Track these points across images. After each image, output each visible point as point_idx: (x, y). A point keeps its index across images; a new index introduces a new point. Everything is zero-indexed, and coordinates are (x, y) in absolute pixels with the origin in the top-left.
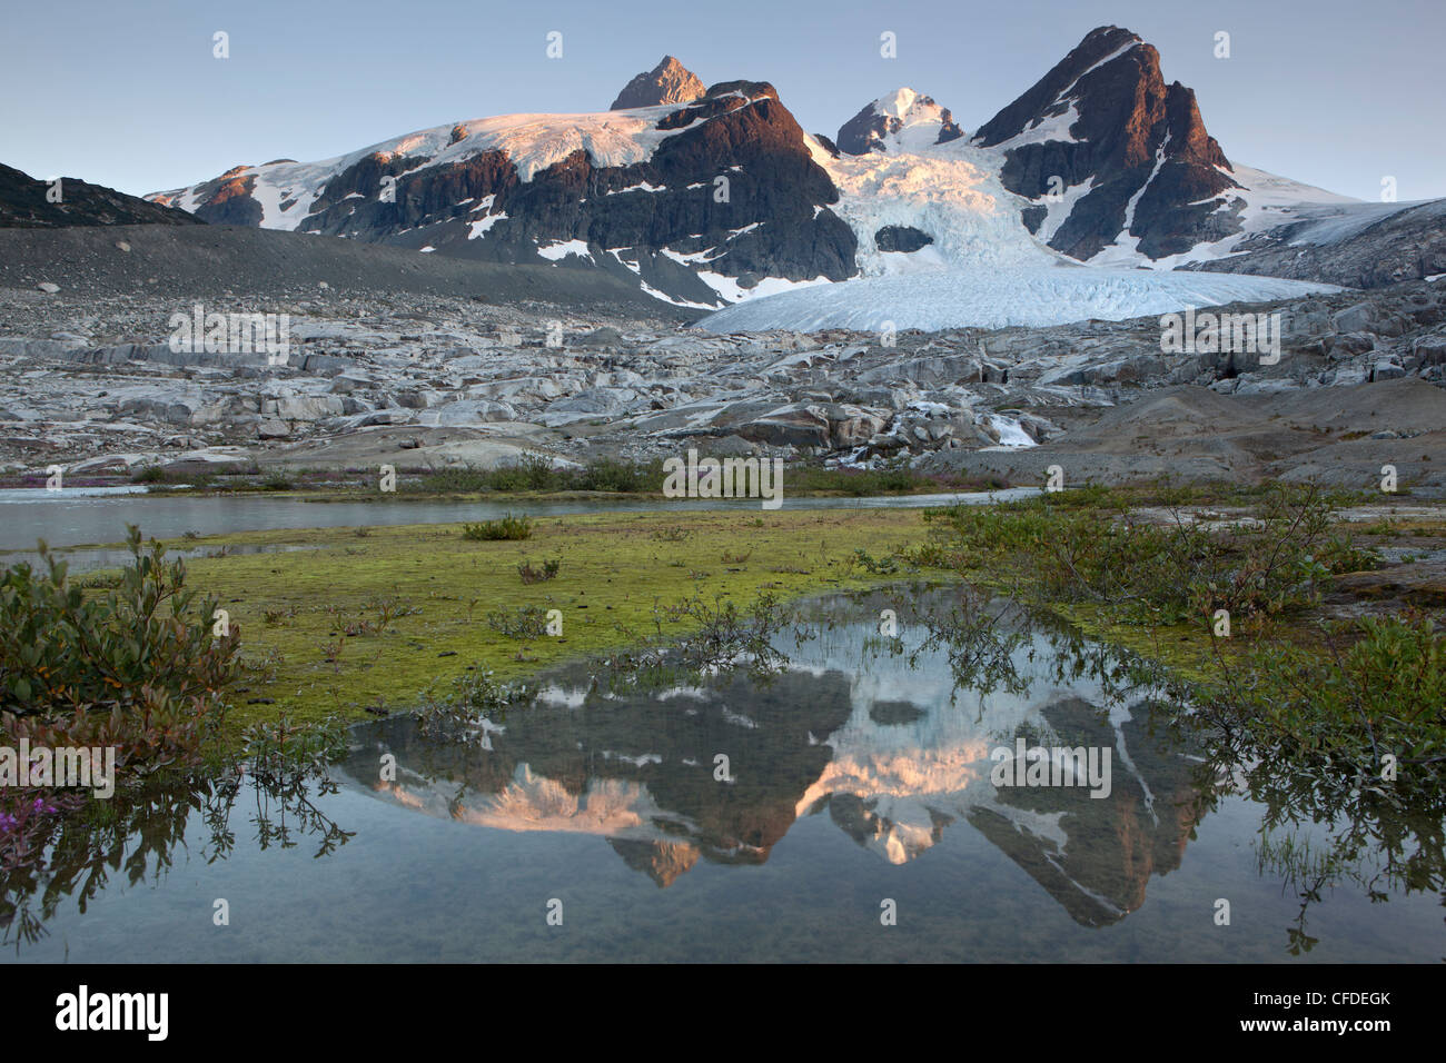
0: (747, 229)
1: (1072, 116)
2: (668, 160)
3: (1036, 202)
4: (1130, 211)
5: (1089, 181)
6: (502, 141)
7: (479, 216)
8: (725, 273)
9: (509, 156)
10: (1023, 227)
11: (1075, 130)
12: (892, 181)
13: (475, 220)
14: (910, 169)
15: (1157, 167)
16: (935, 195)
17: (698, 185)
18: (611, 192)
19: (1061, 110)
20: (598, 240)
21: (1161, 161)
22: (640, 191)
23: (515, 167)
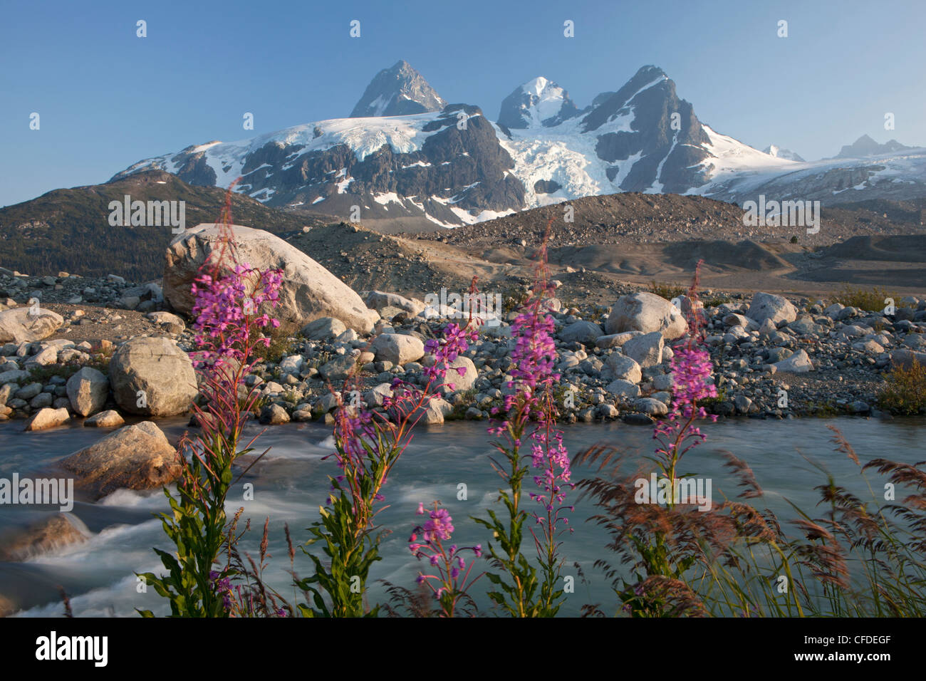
0: (472, 186)
1: (631, 117)
2: (431, 149)
3: (613, 164)
4: (659, 170)
5: (639, 153)
6: (345, 138)
7: (340, 180)
8: (464, 208)
9: (350, 147)
10: (606, 178)
11: (633, 125)
12: (540, 155)
13: (339, 182)
14: (550, 148)
15: (673, 146)
16: (562, 163)
17: (447, 163)
18: (404, 167)
19: (625, 112)
20: (402, 192)
21: (675, 143)
22: (418, 166)
23: (354, 154)
